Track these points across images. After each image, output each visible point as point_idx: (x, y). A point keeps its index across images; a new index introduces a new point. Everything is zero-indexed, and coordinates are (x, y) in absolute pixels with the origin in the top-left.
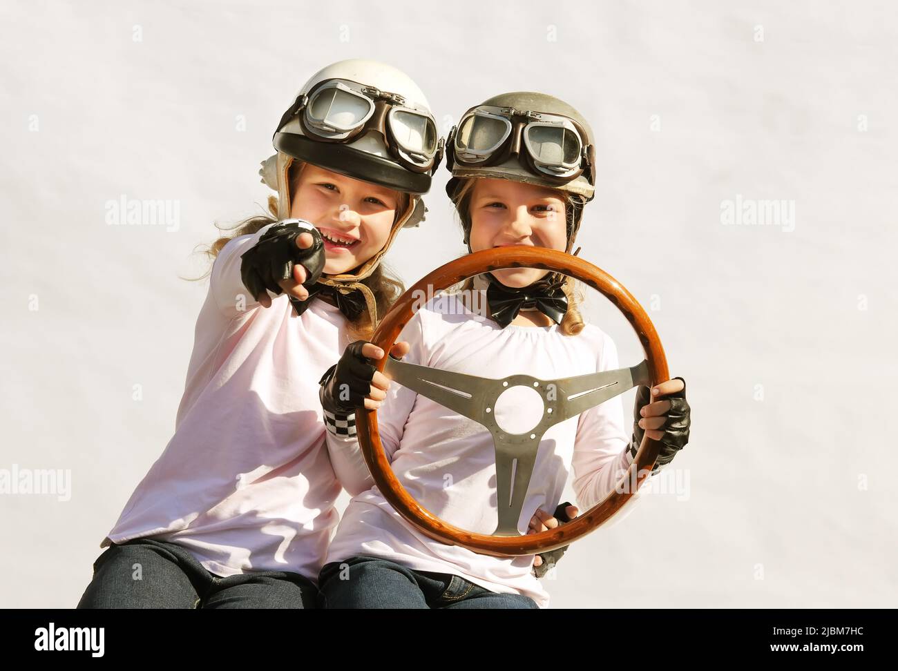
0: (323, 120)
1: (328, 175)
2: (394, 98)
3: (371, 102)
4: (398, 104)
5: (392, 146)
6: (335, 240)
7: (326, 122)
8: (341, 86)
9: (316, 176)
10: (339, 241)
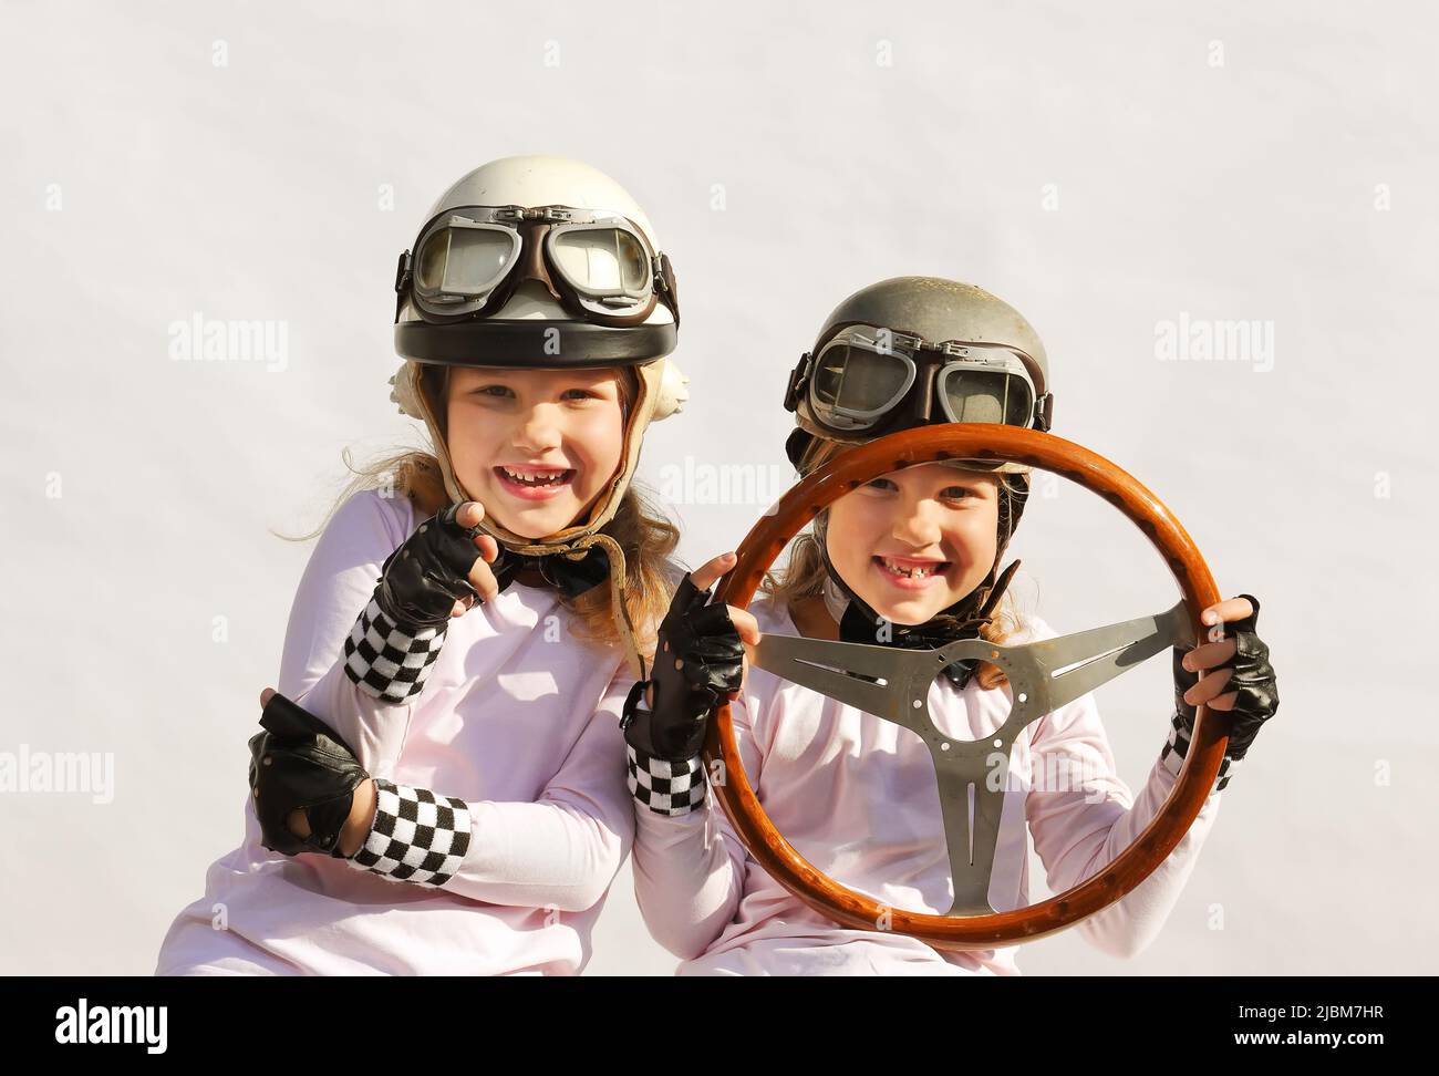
0: (440, 288)
1: (485, 372)
2: (550, 214)
3: (513, 231)
4: (559, 222)
5: (568, 295)
6: (529, 478)
7: (444, 288)
8: (459, 221)
9: (468, 382)
10: (536, 478)
